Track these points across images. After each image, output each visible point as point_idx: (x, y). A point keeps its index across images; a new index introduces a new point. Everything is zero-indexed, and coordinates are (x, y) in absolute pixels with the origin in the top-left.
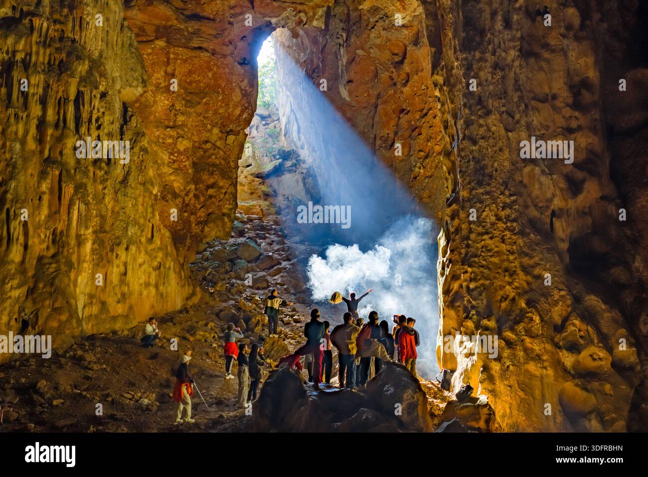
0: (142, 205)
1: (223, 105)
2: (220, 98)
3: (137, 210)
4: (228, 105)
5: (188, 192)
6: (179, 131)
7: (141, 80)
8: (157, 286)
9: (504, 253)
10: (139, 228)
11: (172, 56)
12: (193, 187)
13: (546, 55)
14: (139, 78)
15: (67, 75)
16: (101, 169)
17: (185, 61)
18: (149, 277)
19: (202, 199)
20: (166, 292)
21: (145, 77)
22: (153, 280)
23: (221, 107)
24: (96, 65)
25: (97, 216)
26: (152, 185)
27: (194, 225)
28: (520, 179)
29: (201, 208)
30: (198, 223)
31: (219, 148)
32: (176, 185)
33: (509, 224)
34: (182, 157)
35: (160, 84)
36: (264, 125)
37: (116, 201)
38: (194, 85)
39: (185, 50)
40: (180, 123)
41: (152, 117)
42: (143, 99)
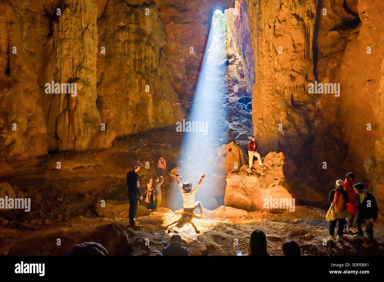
0: (168, 85)
1: (198, 42)
2: (196, 39)
3: (166, 87)
4: (199, 42)
5: (185, 78)
6: (180, 56)
7: (165, 39)
8: (174, 113)
9: (267, 101)
10: (167, 93)
11: (176, 27)
12: (186, 76)
13: (285, 35)
14: (165, 38)
15: (141, 42)
16: (153, 73)
17: (181, 29)
18: (171, 110)
19: (190, 81)
20: (177, 115)
21: (167, 37)
22: (172, 111)
23: (196, 43)
24: (150, 36)
25: (153, 90)
26: (171, 78)
27: (187, 91)
28: (274, 77)
29: (190, 84)
30: (189, 90)
31: (197, 59)
32: (180, 76)
33: (269, 92)
34: (181, 66)
35: (172, 38)
36: (222, 42)
37: (159, 84)
38: (185, 36)
39: (181, 24)
40: (180, 52)
41: (170, 52)
42: (166, 46)
